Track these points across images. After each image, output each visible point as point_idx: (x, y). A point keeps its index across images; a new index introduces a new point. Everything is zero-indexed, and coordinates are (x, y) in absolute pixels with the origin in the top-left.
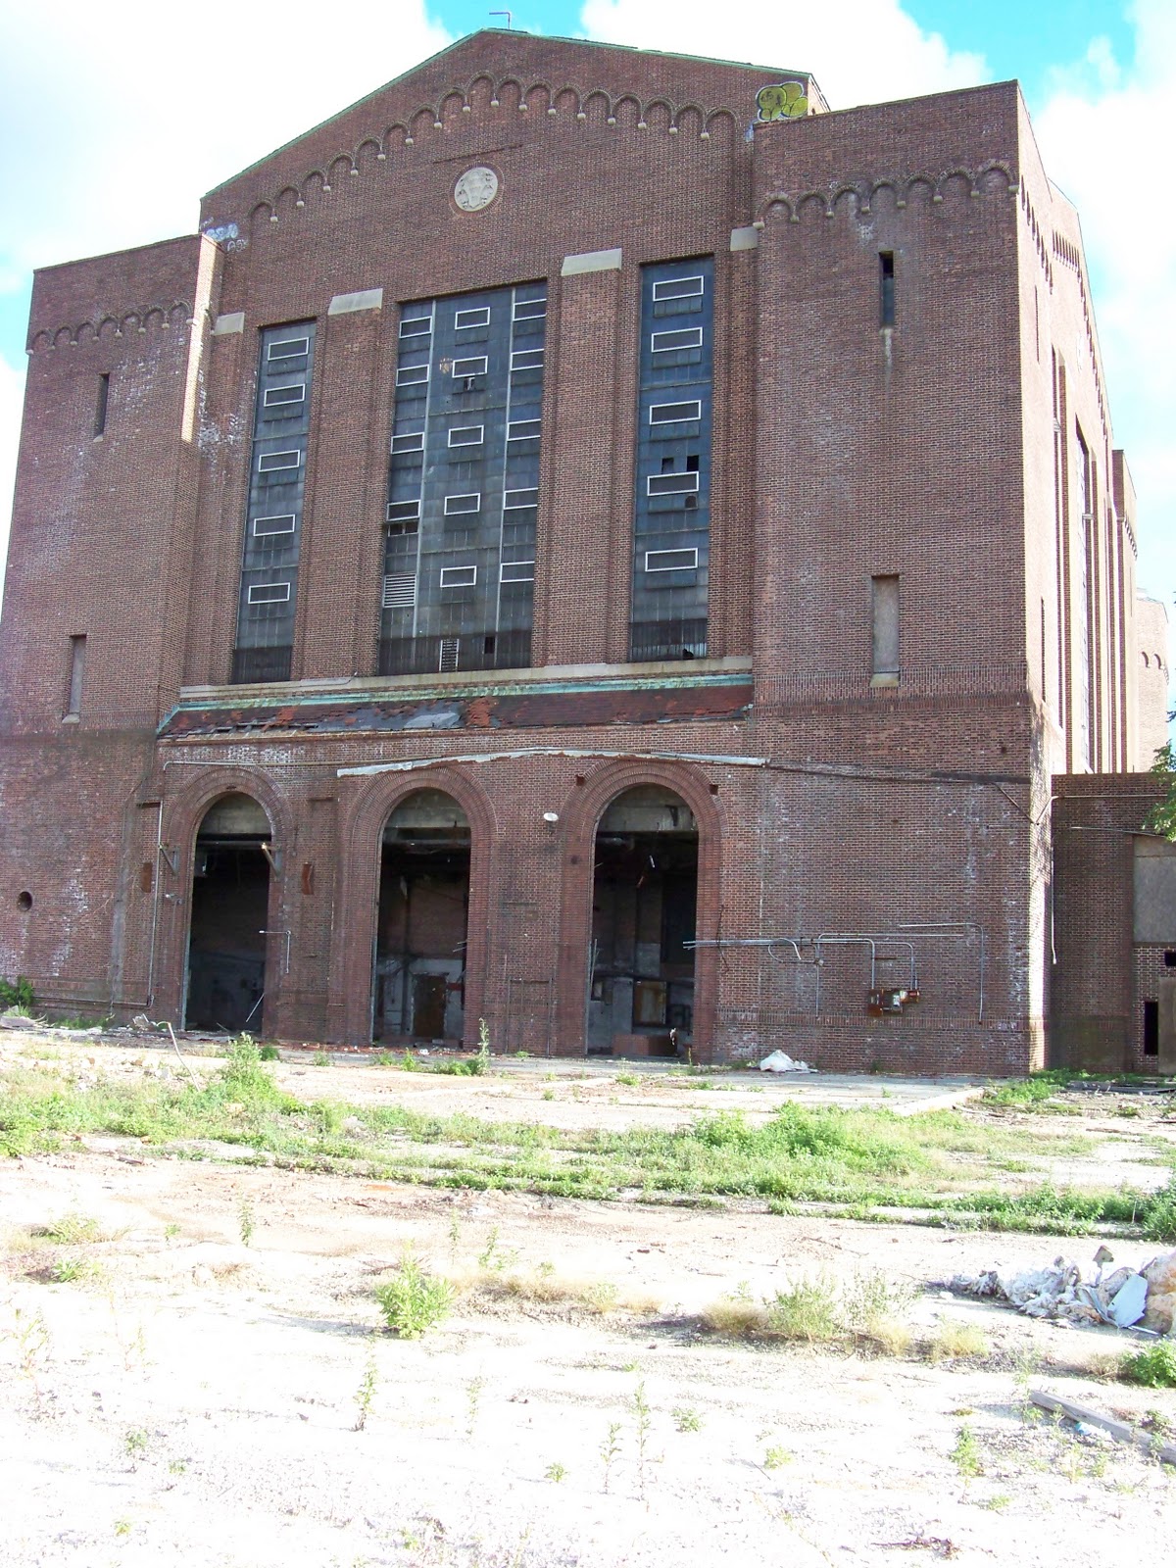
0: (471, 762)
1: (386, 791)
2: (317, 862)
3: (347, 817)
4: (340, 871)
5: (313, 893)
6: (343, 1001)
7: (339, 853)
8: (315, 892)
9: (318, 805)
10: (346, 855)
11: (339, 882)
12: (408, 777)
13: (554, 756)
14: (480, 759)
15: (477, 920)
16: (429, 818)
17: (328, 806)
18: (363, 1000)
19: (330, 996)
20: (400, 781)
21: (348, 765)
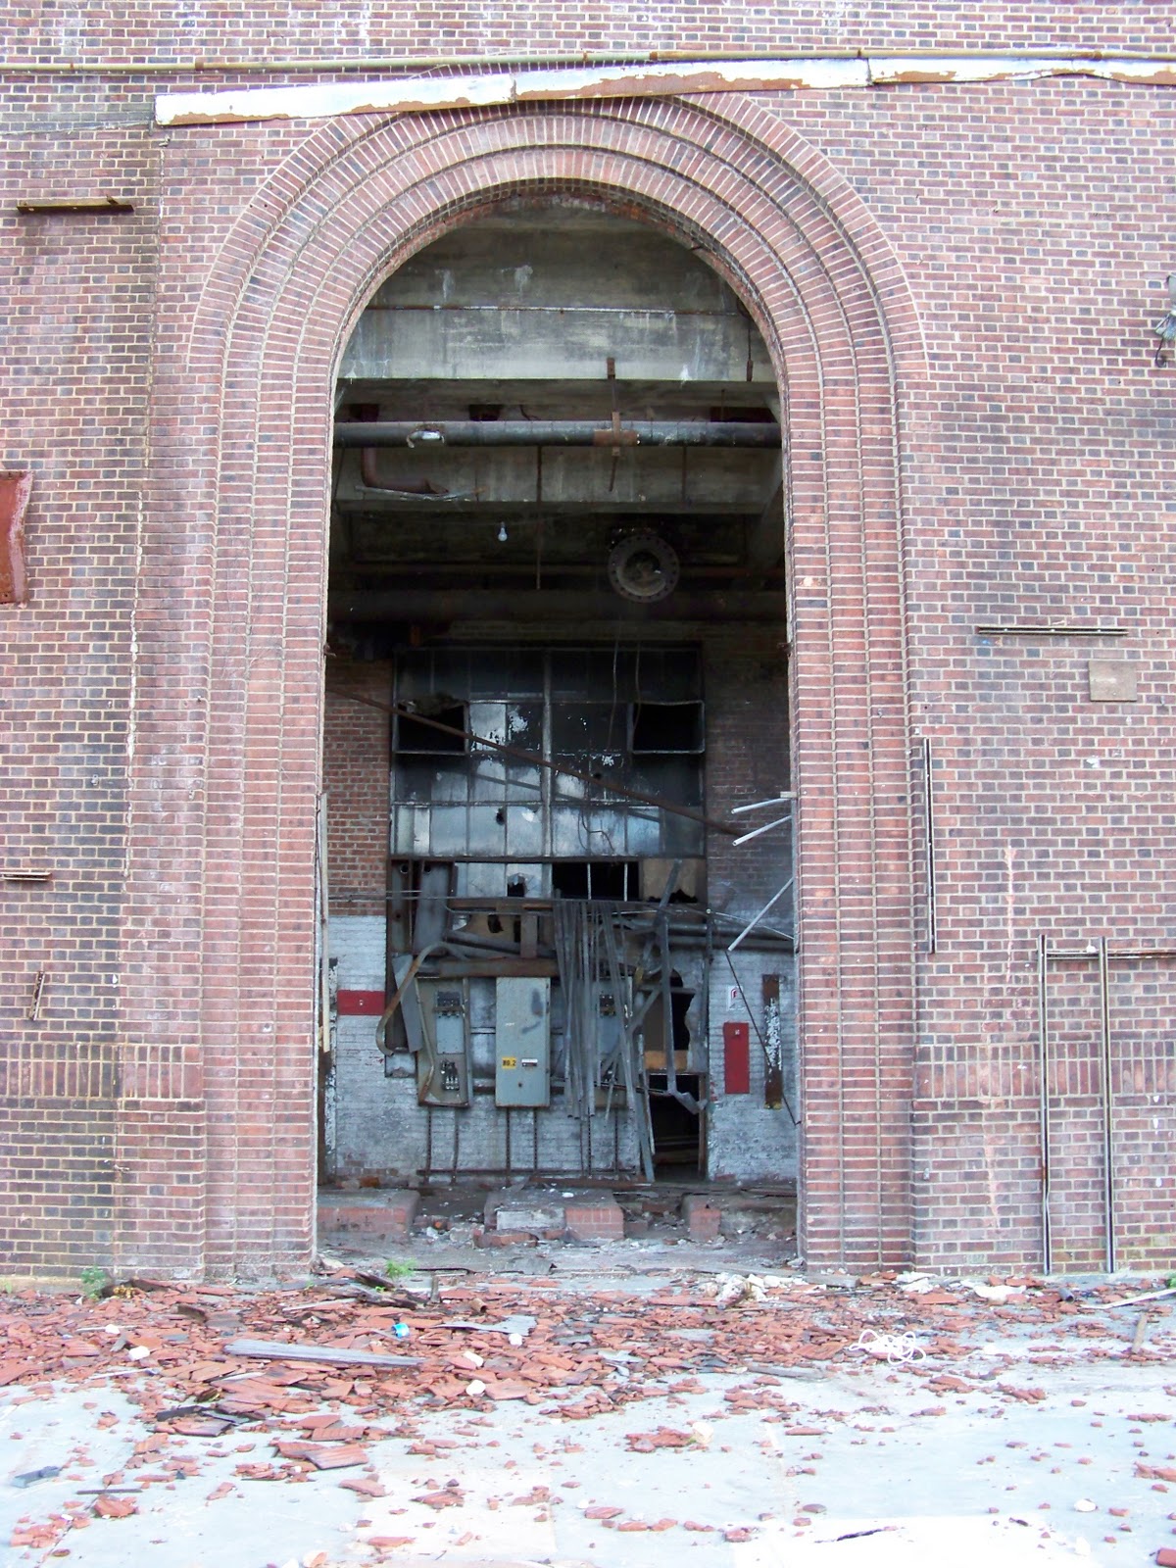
0: (782, 87)
1: (380, 191)
2: (52, 463)
3: (204, 279)
4: (168, 503)
5: (27, 598)
6: (199, 1081)
7: (163, 425)
8: (40, 596)
9: (56, 231)
10: (195, 434)
11: (163, 546)
12: (484, 138)
13: (1133, 83)
14: (819, 75)
15: (847, 707)
16: (494, 342)
17: (115, 230)
18: (289, 1073)
19: (129, 1062)
20: (448, 148)
21: (206, 75)
